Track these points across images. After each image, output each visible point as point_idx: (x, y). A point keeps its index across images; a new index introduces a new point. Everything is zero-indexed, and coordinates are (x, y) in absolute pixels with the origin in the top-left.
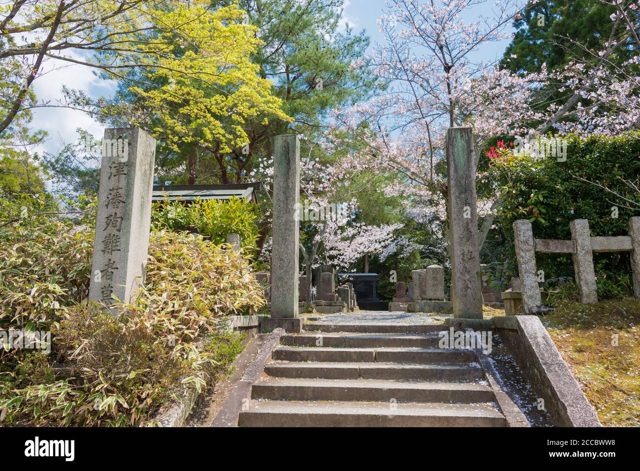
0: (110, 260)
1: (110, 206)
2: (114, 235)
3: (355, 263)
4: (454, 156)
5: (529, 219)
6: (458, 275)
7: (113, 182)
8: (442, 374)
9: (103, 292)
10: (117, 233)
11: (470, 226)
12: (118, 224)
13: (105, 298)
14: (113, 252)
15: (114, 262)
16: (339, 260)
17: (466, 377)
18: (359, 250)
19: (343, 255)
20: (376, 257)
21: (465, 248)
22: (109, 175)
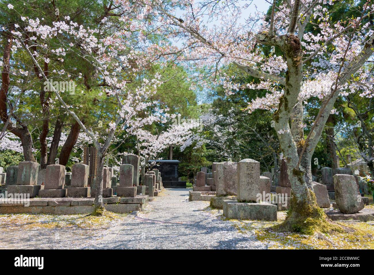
3: (162, 152)
16: (149, 150)
18: (165, 143)
19: (152, 146)
20: (178, 149)
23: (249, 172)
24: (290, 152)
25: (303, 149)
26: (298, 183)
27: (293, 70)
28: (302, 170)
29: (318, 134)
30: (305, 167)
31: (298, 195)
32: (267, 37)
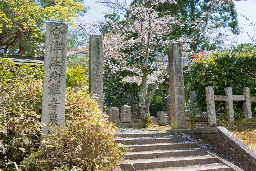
0: (54, 98)
1: (52, 67)
2: (56, 84)
4: (174, 55)
5: (212, 86)
6: (177, 110)
7: (53, 54)
8: (191, 153)
9: (50, 117)
10: (57, 83)
11: (181, 88)
12: (58, 78)
13: (52, 120)
14: (56, 94)
15: (57, 100)
17: (200, 154)
21: (179, 98)
22: (50, 49)
23: (127, 111)
24: (143, 102)
25: (147, 101)
26: (145, 112)
27: (144, 76)
28: (146, 108)
29: (152, 96)
30: (147, 107)
31: (145, 117)
32: (137, 66)
